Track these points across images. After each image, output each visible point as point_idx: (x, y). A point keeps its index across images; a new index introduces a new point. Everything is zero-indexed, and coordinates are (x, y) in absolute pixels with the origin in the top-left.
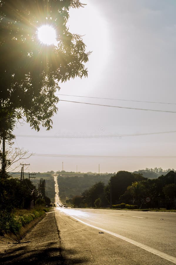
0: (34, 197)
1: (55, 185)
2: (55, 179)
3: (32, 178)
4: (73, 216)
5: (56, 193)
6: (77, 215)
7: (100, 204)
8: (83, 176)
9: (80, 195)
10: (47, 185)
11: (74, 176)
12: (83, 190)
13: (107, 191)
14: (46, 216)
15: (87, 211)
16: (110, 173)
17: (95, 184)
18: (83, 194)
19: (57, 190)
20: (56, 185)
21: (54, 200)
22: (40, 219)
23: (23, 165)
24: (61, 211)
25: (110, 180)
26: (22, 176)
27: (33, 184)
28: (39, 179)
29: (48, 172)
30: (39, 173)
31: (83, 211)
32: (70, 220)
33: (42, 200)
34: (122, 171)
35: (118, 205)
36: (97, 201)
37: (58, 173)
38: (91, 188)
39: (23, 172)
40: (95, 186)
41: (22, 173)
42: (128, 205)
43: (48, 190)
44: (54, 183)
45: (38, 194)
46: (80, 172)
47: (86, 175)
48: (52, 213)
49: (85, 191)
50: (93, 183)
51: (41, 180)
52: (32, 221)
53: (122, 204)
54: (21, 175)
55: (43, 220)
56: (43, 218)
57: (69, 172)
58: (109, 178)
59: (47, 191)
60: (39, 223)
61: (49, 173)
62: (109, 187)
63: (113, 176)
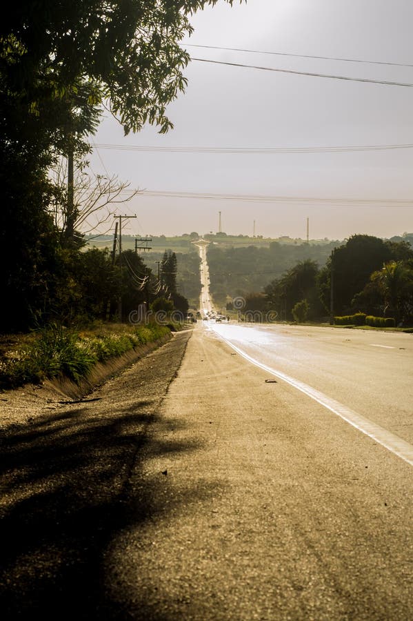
0: (147, 294)
1: (202, 267)
2: (202, 253)
3: (142, 250)
4: (232, 342)
5: (203, 286)
6: (242, 341)
7: (306, 314)
8: (268, 247)
9: (260, 291)
10: (180, 266)
11: (246, 246)
12: (269, 279)
13: (324, 284)
14: (172, 340)
15: (271, 330)
16: (335, 240)
17: (296, 264)
18: (268, 289)
19: (205, 279)
20: (204, 267)
21: (198, 302)
22: (154, 345)
23: (120, 217)
24: (210, 330)
25: (330, 257)
26: (118, 244)
27: (144, 262)
28: (163, 252)
29: (185, 235)
30: (163, 237)
31: (263, 330)
32: (220, 349)
33: (168, 301)
34: (360, 236)
35: (348, 317)
36: (299, 306)
37: (208, 237)
38: (286, 276)
39: (118, 233)
40: (295, 270)
41: (117, 239)
42: (371, 317)
43: (183, 279)
44: (199, 261)
45: (156, 287)
46: (262, 237)
47: (275, 245)
48: (187, 333)
49: (273, 283)
50: (291, 263)
51: (165, 255)
52: (128, 350)
53: (357, 314)
54: (115, 241)
55: (160, 350)
56: (160, 345)
57: (236, 237)
58: (327, 254)
59: (181, 280)
60: (148, 356)
61: (187, 239)
62: (328, 274)
63: (338, 247)
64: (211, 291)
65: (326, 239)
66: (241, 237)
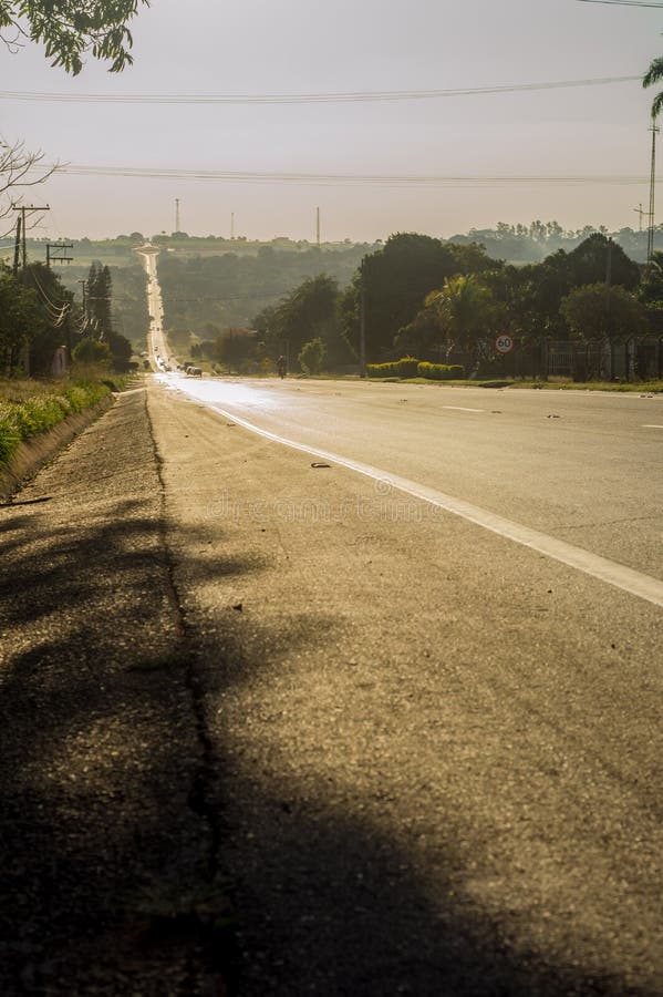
0: (68, 333)
1: (150, 288)
2: (150, 265)
3: (58, 262)
4: (217, 405)
5: (152, 319)
6: (231, 402)
7: (320, 360)
8: (255, 254)
9: (245, 325)
10: (116, 288)
11: (221, 253)
12: (258, 306)
13: (349, 313)
14: (115, 405)
15: (272, 386)
16: (362, 242)
17: (300, 283)
18: (258, 323)
19: (155, 308)
20: (153, 289)
21: (145, 345)
22: (91, 414)
23: (23, 209)
24: (172, 388)
25: (359, 269)
27: (63, 282)
28: (87, 264)
29: (122, 237)
30: (86, 241)
31: (256, 387)
32: (206, 419)
33: (99, 344)
34: (405, 235)
35: (389, 364)
36: (310, 348)
37: (159, 240)
38: (287, 300)
39: (21, 235)
40: (301, 291)
41: (20, 243)
42: (425, 364)
43: (120, 308)
44: (144, 279)
45: (81, 322)
46: (245, 238)
47: (266, 251)
48: (138, 394)
49: (265, 312)
50: (292, 282)
51: (92, 270)
52: (58, 422)
53: (403, 360)
54: (17, 248)
55: (104, 422)
56: (100, 414)
57: (203, 239)
58: (358, 263)
59: (117, 310)
60: (87, 431)
61: (124, 243)
62: (356, 295)
63: (371, 253)
64: (165, 328)
65: (347, 241)
66: (211, 238)
